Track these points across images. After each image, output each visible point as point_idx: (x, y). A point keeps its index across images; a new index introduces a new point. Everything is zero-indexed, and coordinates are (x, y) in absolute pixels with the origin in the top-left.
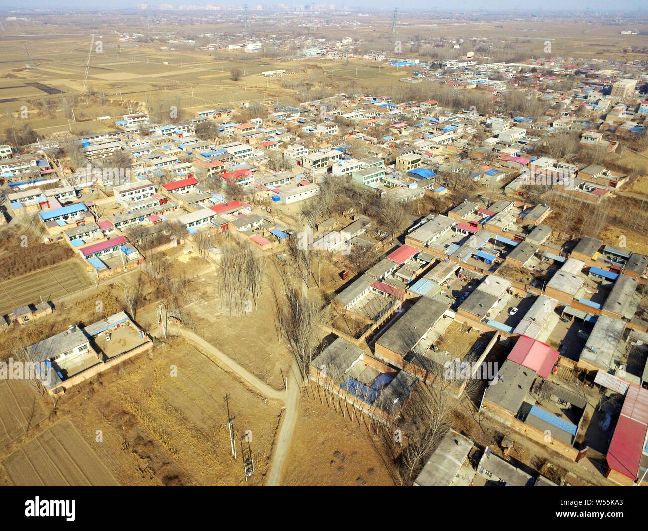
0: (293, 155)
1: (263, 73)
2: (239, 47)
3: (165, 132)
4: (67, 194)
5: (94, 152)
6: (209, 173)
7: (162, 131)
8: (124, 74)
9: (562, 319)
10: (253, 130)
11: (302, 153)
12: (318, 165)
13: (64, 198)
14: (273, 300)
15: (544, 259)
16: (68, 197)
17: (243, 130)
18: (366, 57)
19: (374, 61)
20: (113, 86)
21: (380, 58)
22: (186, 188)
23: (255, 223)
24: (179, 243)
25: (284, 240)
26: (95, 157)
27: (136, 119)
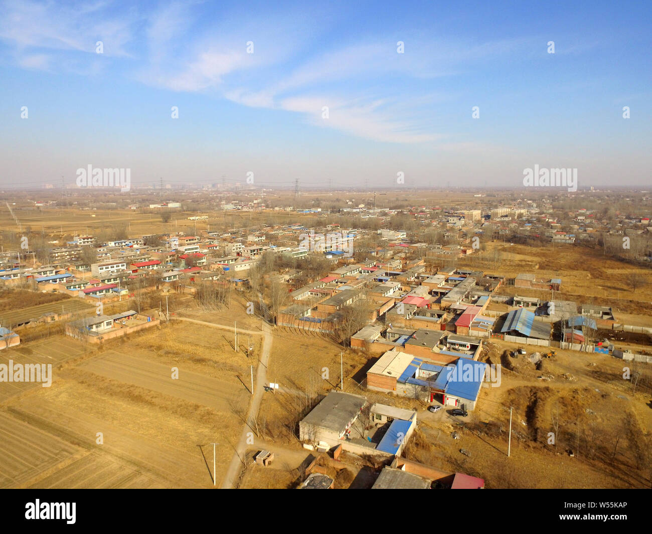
0: (234, 250)
1: (189, 218)
2: (160, 206)
3: (117, 245)
4: (48, 272)
5: (59, 254)
6: (167, 260)
7: (115, 244)
8: (56, 222)
9: (433, 296)
10: (194, 241)
11: (240, 249)
12: (255, 254)
13: (45, 275)
14: (240, 305)
15: (421, 278)
16: (48, 274)
17: (187, 241)
18: (277, 209)
19: (283, 211)
20: (49, 228)
21: (289, 209)
22: (151, 266)
23: (215, 277)
24: (158, 287)
25: (240, 283)
26: (59, 258)
27: (86, 240)
